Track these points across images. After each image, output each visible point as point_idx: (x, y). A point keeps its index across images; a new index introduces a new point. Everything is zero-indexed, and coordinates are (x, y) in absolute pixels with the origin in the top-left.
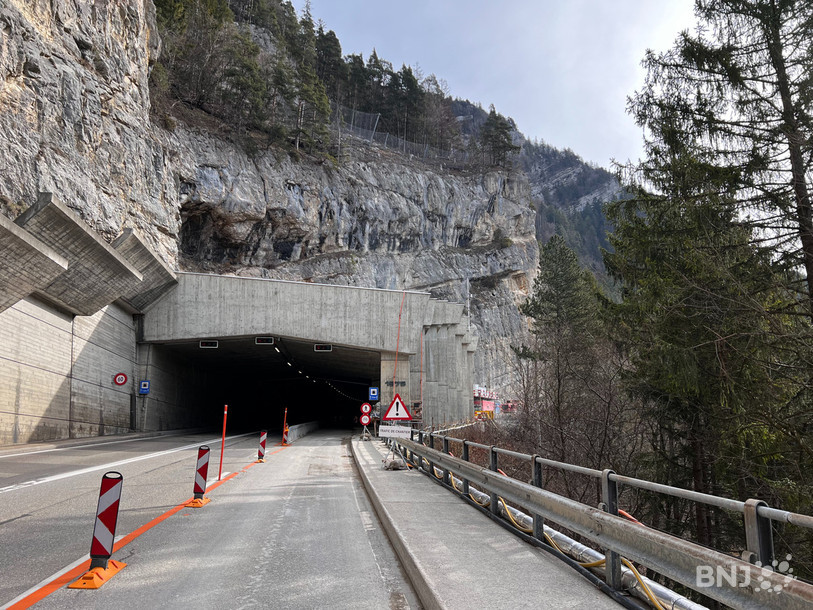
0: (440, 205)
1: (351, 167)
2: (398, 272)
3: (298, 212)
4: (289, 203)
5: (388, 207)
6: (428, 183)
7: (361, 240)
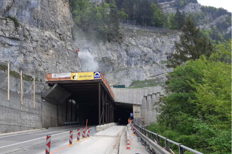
0: (159, 47)
1: (127, 40)
2: (145, 72)
3: (111, 57)
4: (108, 55)
5: (140, 51)
6: (154, 40)
7: (131, 63)
